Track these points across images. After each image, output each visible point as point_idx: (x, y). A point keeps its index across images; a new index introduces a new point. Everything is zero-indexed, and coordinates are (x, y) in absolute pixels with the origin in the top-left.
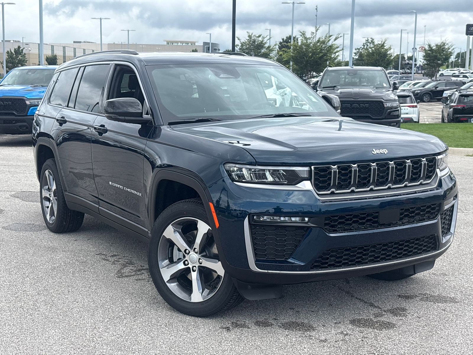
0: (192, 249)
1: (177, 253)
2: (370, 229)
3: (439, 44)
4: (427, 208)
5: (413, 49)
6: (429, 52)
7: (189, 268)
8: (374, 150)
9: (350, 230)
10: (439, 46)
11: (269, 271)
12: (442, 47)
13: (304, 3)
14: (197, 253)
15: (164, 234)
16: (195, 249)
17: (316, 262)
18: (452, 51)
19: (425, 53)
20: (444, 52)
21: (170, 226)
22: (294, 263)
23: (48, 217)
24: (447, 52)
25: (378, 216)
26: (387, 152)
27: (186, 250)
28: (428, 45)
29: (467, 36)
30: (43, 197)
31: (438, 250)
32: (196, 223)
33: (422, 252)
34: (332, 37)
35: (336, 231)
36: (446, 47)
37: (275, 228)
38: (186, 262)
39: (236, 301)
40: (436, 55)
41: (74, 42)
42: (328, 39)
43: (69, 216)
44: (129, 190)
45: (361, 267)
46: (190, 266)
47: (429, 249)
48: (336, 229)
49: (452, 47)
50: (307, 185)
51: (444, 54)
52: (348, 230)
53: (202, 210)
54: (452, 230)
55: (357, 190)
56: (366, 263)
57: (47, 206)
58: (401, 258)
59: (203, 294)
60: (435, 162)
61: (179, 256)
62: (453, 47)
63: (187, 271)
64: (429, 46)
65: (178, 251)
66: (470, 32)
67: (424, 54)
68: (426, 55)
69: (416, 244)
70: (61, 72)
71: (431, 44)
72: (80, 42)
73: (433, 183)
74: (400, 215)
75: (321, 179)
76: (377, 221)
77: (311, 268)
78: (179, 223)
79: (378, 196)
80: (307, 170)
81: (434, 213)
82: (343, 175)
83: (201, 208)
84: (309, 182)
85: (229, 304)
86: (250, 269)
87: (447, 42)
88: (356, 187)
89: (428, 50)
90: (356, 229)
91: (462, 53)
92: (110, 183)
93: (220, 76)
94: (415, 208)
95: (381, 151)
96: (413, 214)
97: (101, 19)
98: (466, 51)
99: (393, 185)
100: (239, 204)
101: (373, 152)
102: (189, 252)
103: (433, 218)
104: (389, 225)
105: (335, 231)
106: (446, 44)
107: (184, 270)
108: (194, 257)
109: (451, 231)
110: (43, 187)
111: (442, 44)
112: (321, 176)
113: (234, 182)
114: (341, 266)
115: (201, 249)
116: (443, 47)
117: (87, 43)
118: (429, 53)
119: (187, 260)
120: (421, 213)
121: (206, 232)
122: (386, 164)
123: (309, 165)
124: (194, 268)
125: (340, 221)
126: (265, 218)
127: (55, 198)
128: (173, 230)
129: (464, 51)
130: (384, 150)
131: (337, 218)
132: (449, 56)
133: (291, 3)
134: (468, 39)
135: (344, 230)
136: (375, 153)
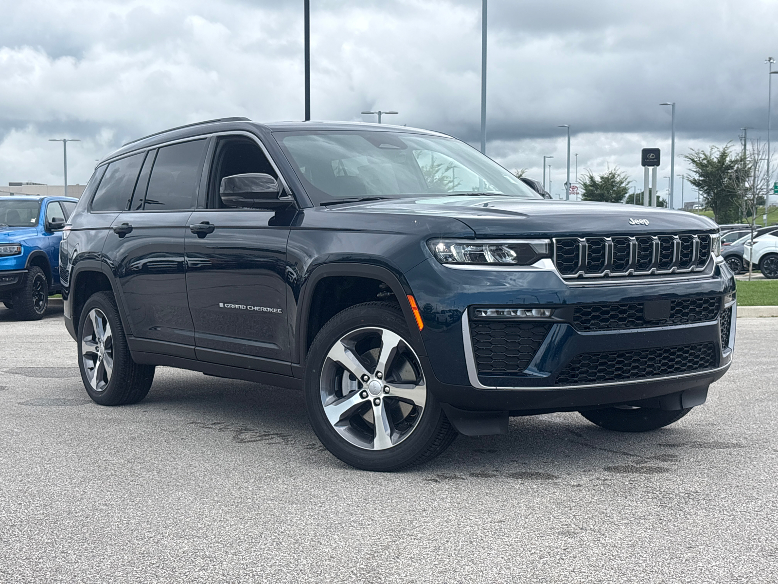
0: (373, 373)
1: (349, 383)
2: (633, 327)
3: (606, 176)
4: (704, 303)
5: (566, 184)
6: (591, 188)
7: (369, 401)
8: (631, 219)
9: (606, 328)
10: (606, 178)
11: (498, 388)
12: (611, 180)
13: (397, 113)
14: (380, 378)
15: (329, 355)
16: (378, 372)
17: (562, 373)
18: (627, 186)
19: (586, 190)
20: (615, 189)
21: (339, 342)
22: (532, 375)
23: (93, 383)
24: (619, 187)
25: (642, 309)
26: (648, 223)
27: (364, 375)
28: (590, 178)
29: (643, 168)
30: (84, 353)
31: (718, 367)
32: (379, 334)
33: (699, 367)
34: (441, 166)
35: (589, 329)
36: (618, 179)
37: (505, 326)
38: (364, 394)
39: (442, 444)
40: (602, 192)
41: (11, 184)
42: (437, 169)
43: (132, 375)
44: (256, 308)
45: (622, 383)
46: (371, 398)
47: (707, 364)
48: (588, 325)
49: (626, 179)
50: (547, 265)
51: (614, 191)
52: (604, 328)
53: (389, 313)
54: (731, 345)
55: (612, 274)
56: (628, 378)
57: (90, 367)
58: (671, 373)
59: (392, 437)
60: (709, 242)
61: (351, 386)
62: (628, 180)
63: (366, 406)
64: (592, 178)
65: (349, 380)
66: (648, 160)
67: (584, 191)
68: (586, 193)
69: (691, 354)
70: (109, 163)
71: (594, 175)
72: (20, 184)
73: (707, 271)
74: (672, 310)
75: (565, 256)
76: (642, 316)
77: (556, 383)
78: (352, 338)
79: (641, 282)
80: (546, 244)
81: (713, 311)
82: (594, 251)
83: (387, 311)
84: (549, 260)
85: (433, 446)
86: (471, 385)
87: (618, 172)
88: (611, 269)
89: (590, 185)
90: (614, 327)
91: (637, 194)
92: (221, 305)
93: (380, 146)
94: (689, 300)
95: (641, 221)
96: (686, 310)
97: (65, 141)
98: (642, 191)
99: (657, 270)
100: (449, 299)
101: (630, 222)
102: (369, 378)
103: (712, 319)
104: (657, 324)
105: (587, 329)
106: (616, 176)
107: (361, 404)
108: (376, 384)
109: (729, 346)
110: (84, 338)
111: (611, 175)
112: (567, 252)
113: (444, 265)
114: (595, 380)
115: (386, 373)
116: (613, 180)
117: (32, 185)
118: (592, 190)
119: (365, 391)
120: (697, 309)
121: (396, 345)
122: (649, 240)
123: (549, 236)
124: (378, 401)
125: (594, 314)
126: (490, 312)
127: (106, 351)
128: (344, 348)
129: (639, 192)
130: (644, 220)
131: (589, 310)
132: (622, 193)
133: (376, 113)
134: (646, 172)
135: (599, 328)
136: (634, 223)
